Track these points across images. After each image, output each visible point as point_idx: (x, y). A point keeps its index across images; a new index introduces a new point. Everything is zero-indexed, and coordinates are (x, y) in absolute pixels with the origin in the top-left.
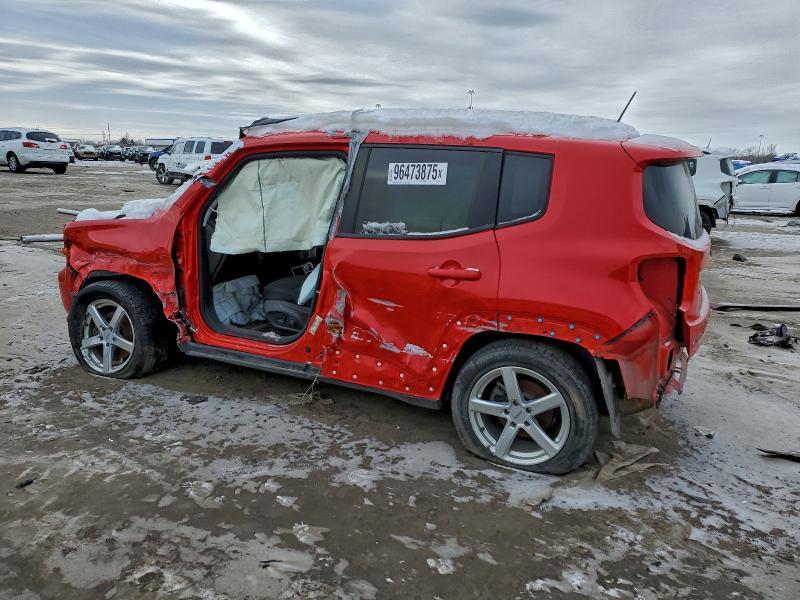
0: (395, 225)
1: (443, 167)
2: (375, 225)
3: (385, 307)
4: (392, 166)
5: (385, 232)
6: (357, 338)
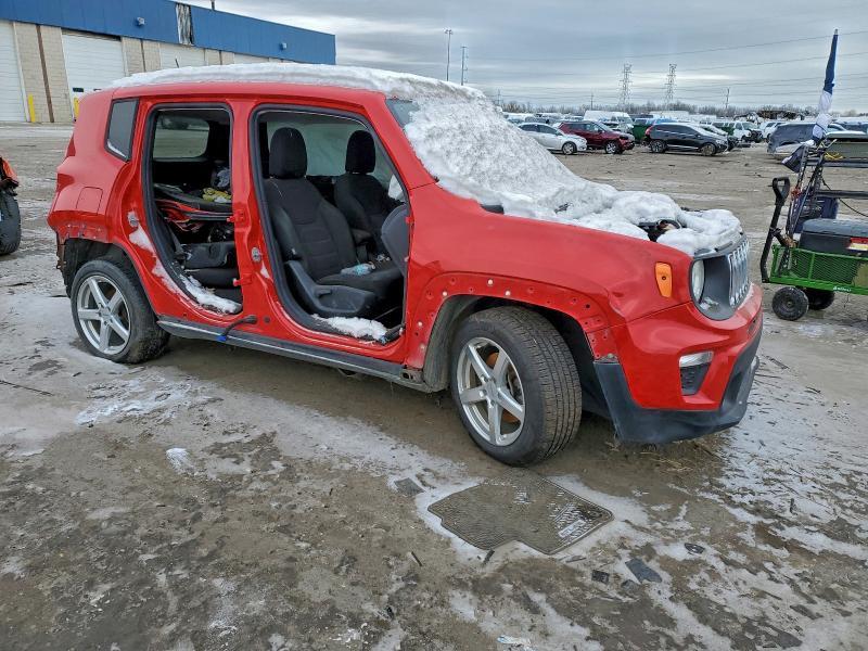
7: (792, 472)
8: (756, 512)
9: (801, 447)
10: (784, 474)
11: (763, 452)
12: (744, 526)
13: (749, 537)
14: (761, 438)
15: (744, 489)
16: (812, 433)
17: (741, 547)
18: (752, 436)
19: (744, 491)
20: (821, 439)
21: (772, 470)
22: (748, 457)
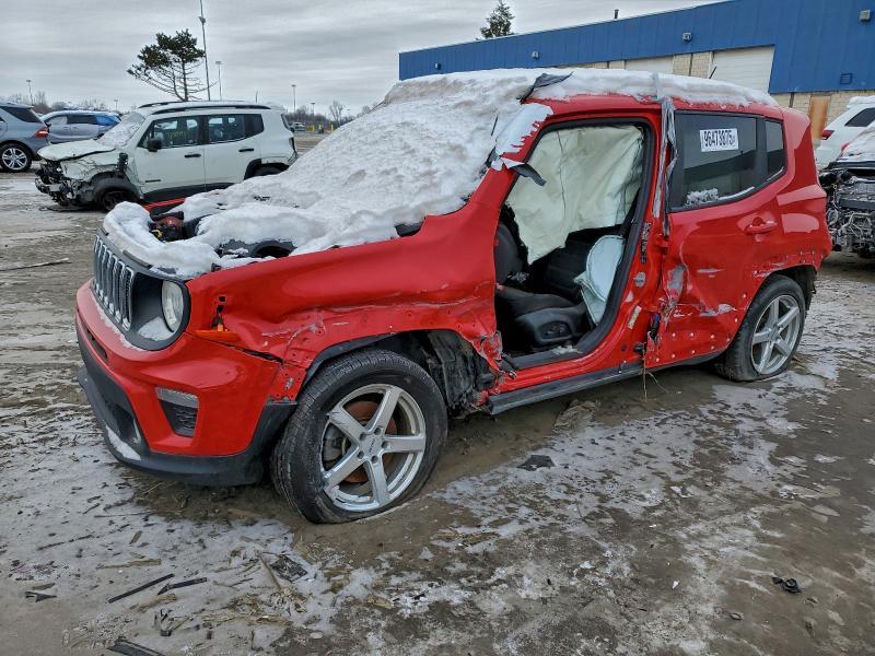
0: (710, 192)
1: (734, 132)
2: (696, 194)
3: (708, 274)
4: (702, 132)
5: (704, 201)
6: (679, 315)
7: (34, 445)
8: (50, 411)
9: (32, 475)
10: (40, 441)
11: (68, 452)
12: (55, 402)
13: (49, 399)
14: (80, 465)
15: (68, 420)
16: (24, 502)
17: (50, 392)
18: (89, 463)
19: (68, 419)
20: (10, 499)
21: (52, 439)
22: (80, 441)
